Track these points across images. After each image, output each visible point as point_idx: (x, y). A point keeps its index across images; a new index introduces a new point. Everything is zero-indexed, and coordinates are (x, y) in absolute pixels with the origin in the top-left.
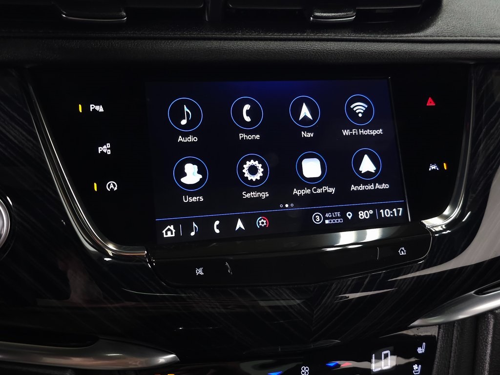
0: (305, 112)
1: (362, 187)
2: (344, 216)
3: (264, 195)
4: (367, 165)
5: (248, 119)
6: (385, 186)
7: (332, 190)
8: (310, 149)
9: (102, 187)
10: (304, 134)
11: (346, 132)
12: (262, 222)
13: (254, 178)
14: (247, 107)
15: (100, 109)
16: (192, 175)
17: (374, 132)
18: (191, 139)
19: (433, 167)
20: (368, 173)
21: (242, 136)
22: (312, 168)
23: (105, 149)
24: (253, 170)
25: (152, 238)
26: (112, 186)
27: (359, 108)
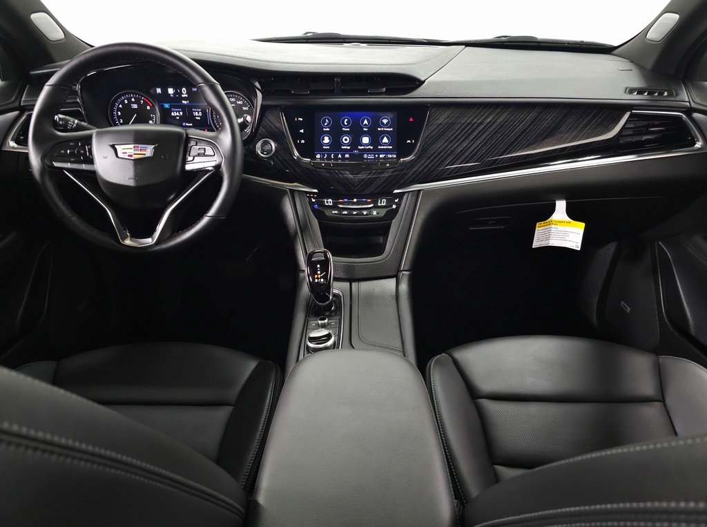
0: (366, 122)
1: (382, 147)
2: (374, 156)
3: (349, 148)
4: (385, 140)
5: (346, 124)
6: (391, 147)
7: (372, 148)
8: (366, 134)
9: (300, 142)
10: (365, 129)
11: (379, 129)
12: (347, 156)
13: (346, 142)
14: (346, 120)
15: (301, 119)
16: (326, 140)
17: (389, 130)
18: (328, 129)
19: (409, 141)
20: (385, 143)
21: (344, 129)
22: (366, 140)
23: (302, 131)
24: (346, 140)
25: (313, 157)
26: (303, 141)
27: (385, 121)
